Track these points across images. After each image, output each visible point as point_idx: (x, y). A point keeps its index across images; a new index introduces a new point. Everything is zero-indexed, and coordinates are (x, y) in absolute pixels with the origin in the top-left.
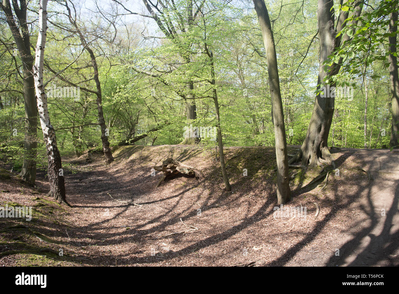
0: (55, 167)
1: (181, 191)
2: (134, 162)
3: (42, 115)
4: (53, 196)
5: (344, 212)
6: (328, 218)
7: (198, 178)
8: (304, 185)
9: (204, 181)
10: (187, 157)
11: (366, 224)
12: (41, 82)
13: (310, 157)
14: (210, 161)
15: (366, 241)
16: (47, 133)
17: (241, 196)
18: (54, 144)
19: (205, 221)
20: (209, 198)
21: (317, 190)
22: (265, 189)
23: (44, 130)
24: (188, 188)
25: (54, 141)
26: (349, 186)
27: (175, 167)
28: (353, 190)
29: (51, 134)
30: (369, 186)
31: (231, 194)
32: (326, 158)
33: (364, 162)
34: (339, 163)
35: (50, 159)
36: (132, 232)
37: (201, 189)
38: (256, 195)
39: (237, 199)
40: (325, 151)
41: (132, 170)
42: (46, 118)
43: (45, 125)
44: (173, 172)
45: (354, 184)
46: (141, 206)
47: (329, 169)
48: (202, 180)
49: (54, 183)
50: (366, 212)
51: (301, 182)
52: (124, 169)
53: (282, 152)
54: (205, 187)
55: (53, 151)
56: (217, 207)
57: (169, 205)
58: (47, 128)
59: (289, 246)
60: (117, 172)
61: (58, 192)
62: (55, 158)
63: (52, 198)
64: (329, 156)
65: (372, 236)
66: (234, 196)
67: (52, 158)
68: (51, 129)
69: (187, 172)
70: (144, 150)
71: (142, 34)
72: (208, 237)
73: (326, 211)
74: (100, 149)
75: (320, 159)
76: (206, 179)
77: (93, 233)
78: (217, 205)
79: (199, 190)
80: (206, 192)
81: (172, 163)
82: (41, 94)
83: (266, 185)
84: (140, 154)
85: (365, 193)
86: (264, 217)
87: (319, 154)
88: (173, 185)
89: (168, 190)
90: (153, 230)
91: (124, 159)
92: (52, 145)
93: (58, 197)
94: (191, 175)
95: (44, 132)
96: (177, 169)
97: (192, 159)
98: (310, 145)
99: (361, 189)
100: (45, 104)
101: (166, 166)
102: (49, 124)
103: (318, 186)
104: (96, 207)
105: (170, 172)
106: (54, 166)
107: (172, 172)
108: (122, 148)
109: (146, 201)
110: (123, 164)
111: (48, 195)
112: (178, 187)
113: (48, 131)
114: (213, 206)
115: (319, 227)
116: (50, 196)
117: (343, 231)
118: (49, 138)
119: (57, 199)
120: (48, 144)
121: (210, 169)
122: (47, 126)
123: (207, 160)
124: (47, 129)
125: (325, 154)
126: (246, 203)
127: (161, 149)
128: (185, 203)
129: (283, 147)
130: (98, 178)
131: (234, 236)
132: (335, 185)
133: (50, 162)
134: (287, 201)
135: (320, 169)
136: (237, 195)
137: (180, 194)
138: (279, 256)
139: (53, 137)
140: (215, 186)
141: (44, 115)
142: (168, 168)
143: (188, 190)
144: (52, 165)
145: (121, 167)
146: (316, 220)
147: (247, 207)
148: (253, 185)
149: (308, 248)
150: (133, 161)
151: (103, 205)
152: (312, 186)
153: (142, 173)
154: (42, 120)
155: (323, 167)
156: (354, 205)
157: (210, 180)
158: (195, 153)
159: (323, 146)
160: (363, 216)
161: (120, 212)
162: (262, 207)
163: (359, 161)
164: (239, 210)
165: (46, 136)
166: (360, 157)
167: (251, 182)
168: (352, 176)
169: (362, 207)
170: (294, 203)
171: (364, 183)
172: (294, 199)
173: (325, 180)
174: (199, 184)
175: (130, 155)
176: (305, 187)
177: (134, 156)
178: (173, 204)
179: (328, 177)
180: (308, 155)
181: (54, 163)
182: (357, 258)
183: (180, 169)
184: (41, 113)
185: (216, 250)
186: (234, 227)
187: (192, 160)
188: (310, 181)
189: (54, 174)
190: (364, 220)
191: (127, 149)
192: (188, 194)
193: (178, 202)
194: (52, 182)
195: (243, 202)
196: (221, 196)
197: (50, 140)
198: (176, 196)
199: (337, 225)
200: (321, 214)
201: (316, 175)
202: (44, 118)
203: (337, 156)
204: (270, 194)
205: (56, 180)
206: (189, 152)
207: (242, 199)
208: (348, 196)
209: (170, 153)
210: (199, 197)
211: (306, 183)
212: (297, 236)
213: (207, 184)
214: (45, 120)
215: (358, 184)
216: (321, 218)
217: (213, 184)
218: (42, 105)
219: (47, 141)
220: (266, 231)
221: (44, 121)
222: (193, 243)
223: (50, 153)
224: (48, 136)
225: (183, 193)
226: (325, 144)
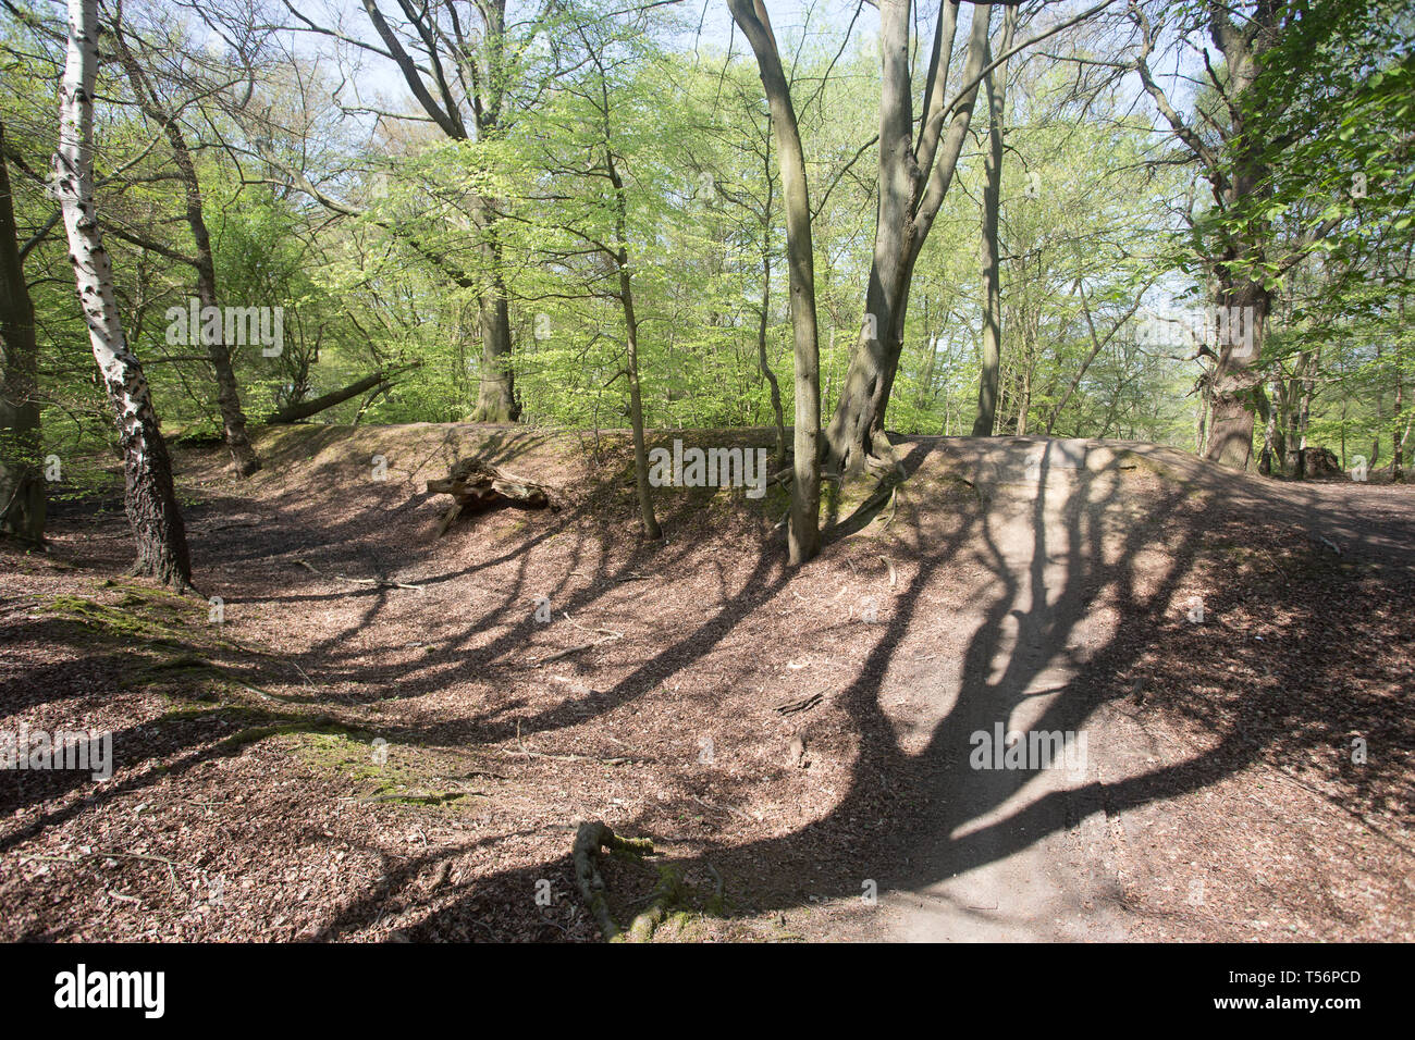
0: (154, 484)
1: (519, 545)
2: (335, 470)
3: (99, 321)
4: (151, 573)
5: (948, 570)
6: (917, 585)
7: (557, 510)
8: (842, 518)
9: (576, 517)
10: (503, 455)
11: (997, 591)
12: (89, 210)
13: (848, 452)
14: (579, 465)
15: (1010, 625)
16: (121, 380)
17: (691, 548)
18: (146, 414)
19: (627, 616)
20: (605, 559)
21: (874, 528)
22: (747, 530)
23: (109, 369)
24: (535, 535)
25: (145, 405)
26: (943, 515)
27: (490, 483)
28: (952, 524)
29: (135, 384)
30: (983, 514)
31: (663, 545)
32: (883, 456)
33: (963, 463)
34: (913, 464)
35: (136, 461)
36: (446, 655)
37: (574, 537)
38: (728, 545)
39: (682, 555)
40: (881, 439)
41: (337, 491)
42: (111, 332)
43: (113, 355)
44: (483, 496)
45: (951, 512)
46: (420, 588)
47: (894, 478)
48: (570, 514)
49: (153, 533)
50: (990, 568)
51: (833, 511)
52: (307, 490)
53: (812, 440)
54: (582, 531)
55: (146, 435)
56: (636, 579)
57: (500, 580)
58: (117, 362)
59: (867, 652)
60: (287, 498)
61: (170, 561)
62: (153, 458)
63: (152, 580)
64: (887, 450)
65: (1018, 614)
66: (673, 550)
67: (140, 458)
68: (133, 368)
69: (524, 493)
70: (361, 438)
71: (337, 97)
72: (659, 651)
73: (909, 571)
74: (204, 434)
75: (868, 456)
76: (582, 511)
77: (351, 668)
78: (635, 574)
79: (569, 539)
80: (592, 546)
81: (481, 471)
82: (93, 253)
83: (748, 520)
84: (349, 448)
85: (977, 527)
86: (770, 593)
87: (868, 446)
88: (486, 529)
89: (479, 543)
90: (500, 645)
91: (297, 463)
92: (139, 416)
93: (168, 577)
94: (536, 502)
95: (107, 376)
96: (495, 486)
97: (519, 459)
98: (850, 423)
99: (968, 521)
100: (106, 284)
101: (464, 479)
102: (126, 350)
103: (875, 519)
104: (290, 599)
105: (473, 496)
106: (149, 484)
107: (480, 495)
108: (281, 432)
109: (428, 576)
110: (298, 476)
111: (131, 571)
112: (503, 534)
113: (126, 372)
114: (623, 577)
115: (906, 606)
116: (139, 573)
117: (958, 610)
118: (127, 396)
119: (167, 581)
120: (125, 415)
121: (584, 485)
122: (118, 357)
123: (568, 464)
124: (121, 366)
125: (879, 447)
126: (712, 565)
127: (416, 433)
128: (544, 573)
129: (813, 429)
130: (231, 518)
131: (724, 643)
132: (912, 515)
133: (135, 470)
134: (811, 554)
135: (874, 481)
136: (680, 548)
137: (517, 552)
138: (855, 676)
139: (142, 392)
140: (613, 527)
141: (107, 320)
142: (469, 486)
143: (538, 541)
144: (141, 478)
145: (295, 486)
146: (896, 593)
147: (716, 574)
148: (715, 521)
149: (904, 649)
150: (330, 469)
151: (302, 593)
152: (861, 519)
153: (374, 500)
154: (99, 336)
155: (881, 476)
156: (963, 553)
157: (593, 513)
158: (524, 445)
159: (877, 430)
160: (987, 576)
161: (369, 607)
162: (756, 573)
163: (954, 461)
164: (699, 582)
165: (118, 388)
166: (952, 452)
167: (709, 516)
168: (945, 494)
169: (979, 558)
170: (831, 557)
171: (971, 508)
172: (828, 550)
173: (890, 504)
174: (564, 524)
175: (315, 451)
176: (846, 523)
177: (328, 455)
178: (510, 578)
179: (896, 497)
180: (844, 450)
181: (151, 471)
182: (1013, 661)
183: (504, 488)
184: (95, 313)
185: (703, 679)
186: (709, 624)
187: (521, 464)
188: (856, 508)
189: (152, 508)
190: (991, 584)
191: (297, 433)
192: (538, 552)
193: (521, 573)
194: (145, 531)
195: (700, 563)
196: (637, 552)
197: (132, 400)
198: (508, 558)
199: (944, 600)
200: (899, 578)
201: (866, 495)
202: (106, 331)
203: (903, 451)
204: (763, 541)
205: (158, 526)
206: (506, 441)
207: (696, 557)
208: (946, 537)
209: (448, 445)
210: (575, 557)
211: (846, 512)
212: (869, 630)
213: (586, 524)
214: (110, 336)
215: (959, 511)
216: (903, 588)
217: (606, 524)
218: (96, 289)
219: (121, 405)
220: (794, 626)
221: (107, 341)
222: (633, 669)
223: (133, 442)
224: (125, 388)
225: (526, 548)
226: (880, 426)
